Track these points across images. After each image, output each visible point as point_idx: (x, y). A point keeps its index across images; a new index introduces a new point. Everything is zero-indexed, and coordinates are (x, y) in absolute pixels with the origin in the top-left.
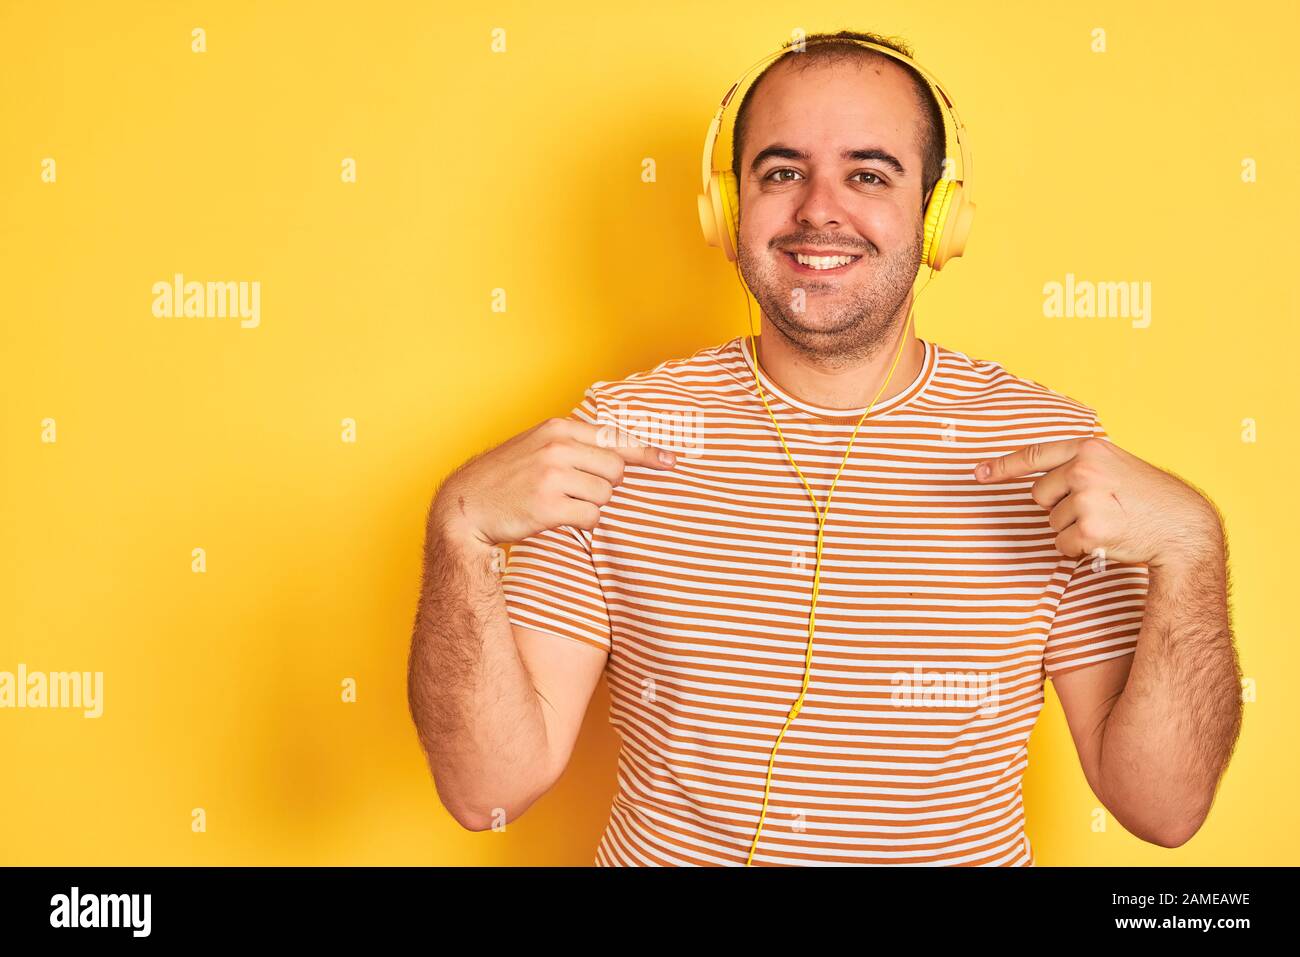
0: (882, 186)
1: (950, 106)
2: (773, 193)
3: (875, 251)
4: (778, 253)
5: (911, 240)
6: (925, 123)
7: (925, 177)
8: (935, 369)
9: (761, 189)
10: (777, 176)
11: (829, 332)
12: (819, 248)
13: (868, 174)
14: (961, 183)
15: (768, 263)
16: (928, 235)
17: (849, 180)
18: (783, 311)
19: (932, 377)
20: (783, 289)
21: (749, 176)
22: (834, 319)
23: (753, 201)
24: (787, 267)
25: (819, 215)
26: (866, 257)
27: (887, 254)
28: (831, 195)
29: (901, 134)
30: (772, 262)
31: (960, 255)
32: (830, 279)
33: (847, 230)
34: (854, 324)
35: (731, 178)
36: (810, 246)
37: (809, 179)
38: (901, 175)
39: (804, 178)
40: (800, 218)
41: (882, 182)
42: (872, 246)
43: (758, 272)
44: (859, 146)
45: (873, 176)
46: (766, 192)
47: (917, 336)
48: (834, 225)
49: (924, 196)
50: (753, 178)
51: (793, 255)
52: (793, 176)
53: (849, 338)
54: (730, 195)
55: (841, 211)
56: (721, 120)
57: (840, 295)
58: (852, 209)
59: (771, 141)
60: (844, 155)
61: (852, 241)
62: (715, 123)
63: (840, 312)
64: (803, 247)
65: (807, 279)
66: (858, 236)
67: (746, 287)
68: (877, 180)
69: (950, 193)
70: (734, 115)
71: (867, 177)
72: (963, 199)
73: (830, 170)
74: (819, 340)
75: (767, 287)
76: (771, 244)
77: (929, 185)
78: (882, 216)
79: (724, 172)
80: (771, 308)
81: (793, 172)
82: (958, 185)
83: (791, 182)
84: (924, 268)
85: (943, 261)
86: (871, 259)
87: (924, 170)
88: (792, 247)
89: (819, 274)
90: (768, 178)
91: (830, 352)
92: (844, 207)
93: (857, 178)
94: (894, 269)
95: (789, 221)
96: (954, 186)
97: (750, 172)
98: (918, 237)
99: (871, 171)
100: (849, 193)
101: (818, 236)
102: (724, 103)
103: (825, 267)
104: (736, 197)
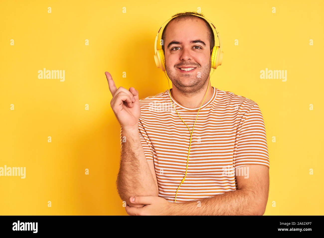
0: (201, 49)
1: (215, 28)
2: (174, 53)
3: (200, 66)
4: (176, 68)
5: (208, 62)
6: (209, 33)
7: (211, 46)
8: (216, 96)
9: (170, 53)
10: (174, 49)
11: (190, 86)
12: (186, 66)
13: (197, 46)
14: (219, 47)
15: (174, 71)
16: (212, 61)
17: (192, 48)
18: (179, 82)
19: (215, 98)
20: (178, 77)
21: (167, 50)
22: (191, 83)
23: (169, 56)
24: (179, 71)
25: (186, 58)
26: (198, 68)
27: (203, 66)
28: (188, 52)
29: (204, 36)
30: (175, 71)
31: (220, 65)
32: (189, 73)
33: (193, 61)
34: (196, 84)
35: (162, 51)
36: (184, 66)
37: (183, 49)
38: (205, 46)
39: (181, 49)
40: (181, 59)
41: (201, 48)
42: (199, 64)
43: (171, 73)
44: (194, 40)
45: (198, 47)
46: (172, 53)
47: (212, 86)
48: (190, 60)
49: (211, 51)
50: (168, 50)
51: (180, 69)
52: (178, 49)
53: (195, 88)
54: (162, 55)
55: (191, 56)
56: (158, 36)
57: (192, 77)
58: (194, 56)
59: (172, 40)
60: (191, 42)
61: (194, 64)
62: (157, 37)
63: (193, 81)
64: (182, 66)
65: (184, 74)
66: (195, 62)
67: (168, 77)
68: (199, 48)
69: (217, 50)
70: (161, 35)
71: (197, 47)
72: (220, 51)
73: (188, 46)
74: (188, 89)
75: (174, 77)
76: (175, 66)
77: (212, 48)
78: (201, 57)
79: (160, 49)
80: (175, 82)
81: (178, 48)
82: (219, 48)
83: (178, 50)
84: (212, 69)
85: (217, 66)
86: (199, 68)
87: (210, 44)
88: (180, 67)
89: (187, 72)
90: (172, 49)
91: (190, 92)
92: (192, 55)
93: (194, 48)
94: (205, 70)
95: (179, 60)
96: (217, 47)
97: (167, 49)
98: (210, 61)
99: (198, 46)
100: (193, 51)
101: (186, 63)
102: (159, 32)
103: (188, 70)
104: (164, 55)
